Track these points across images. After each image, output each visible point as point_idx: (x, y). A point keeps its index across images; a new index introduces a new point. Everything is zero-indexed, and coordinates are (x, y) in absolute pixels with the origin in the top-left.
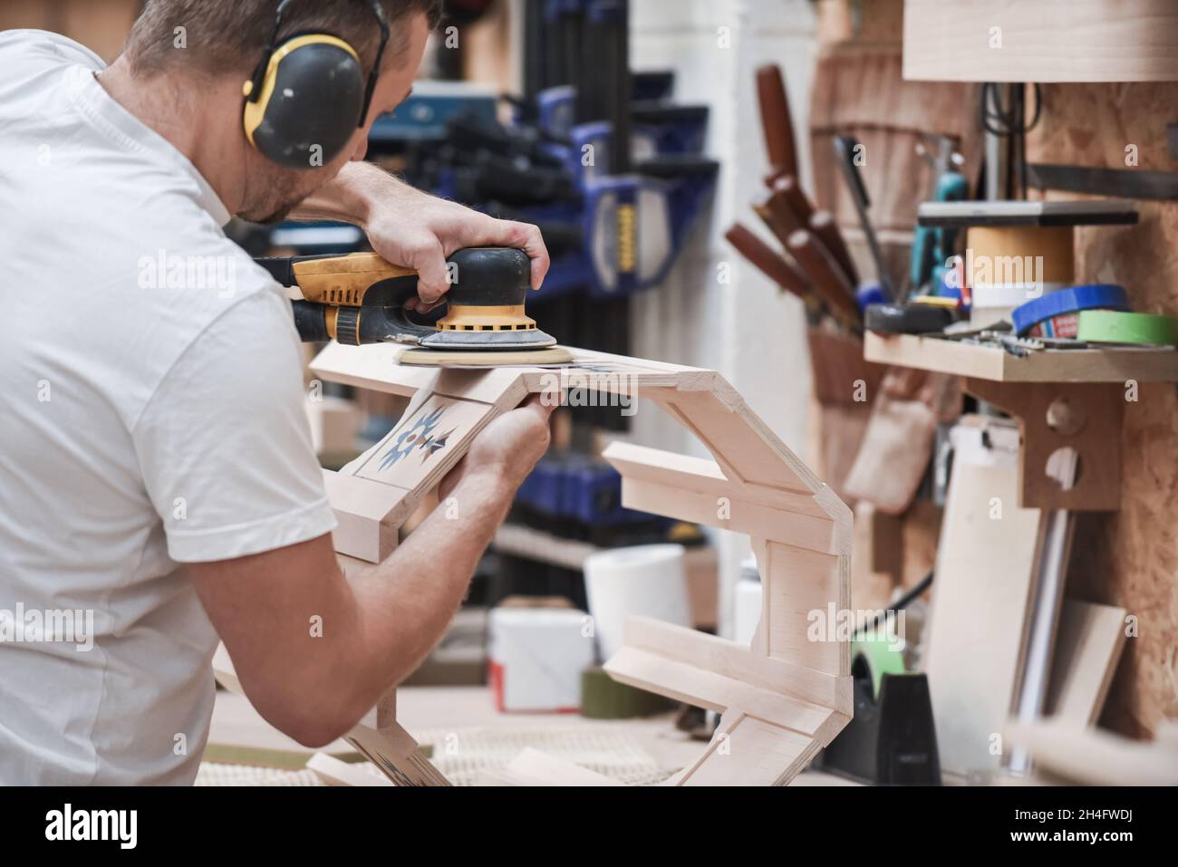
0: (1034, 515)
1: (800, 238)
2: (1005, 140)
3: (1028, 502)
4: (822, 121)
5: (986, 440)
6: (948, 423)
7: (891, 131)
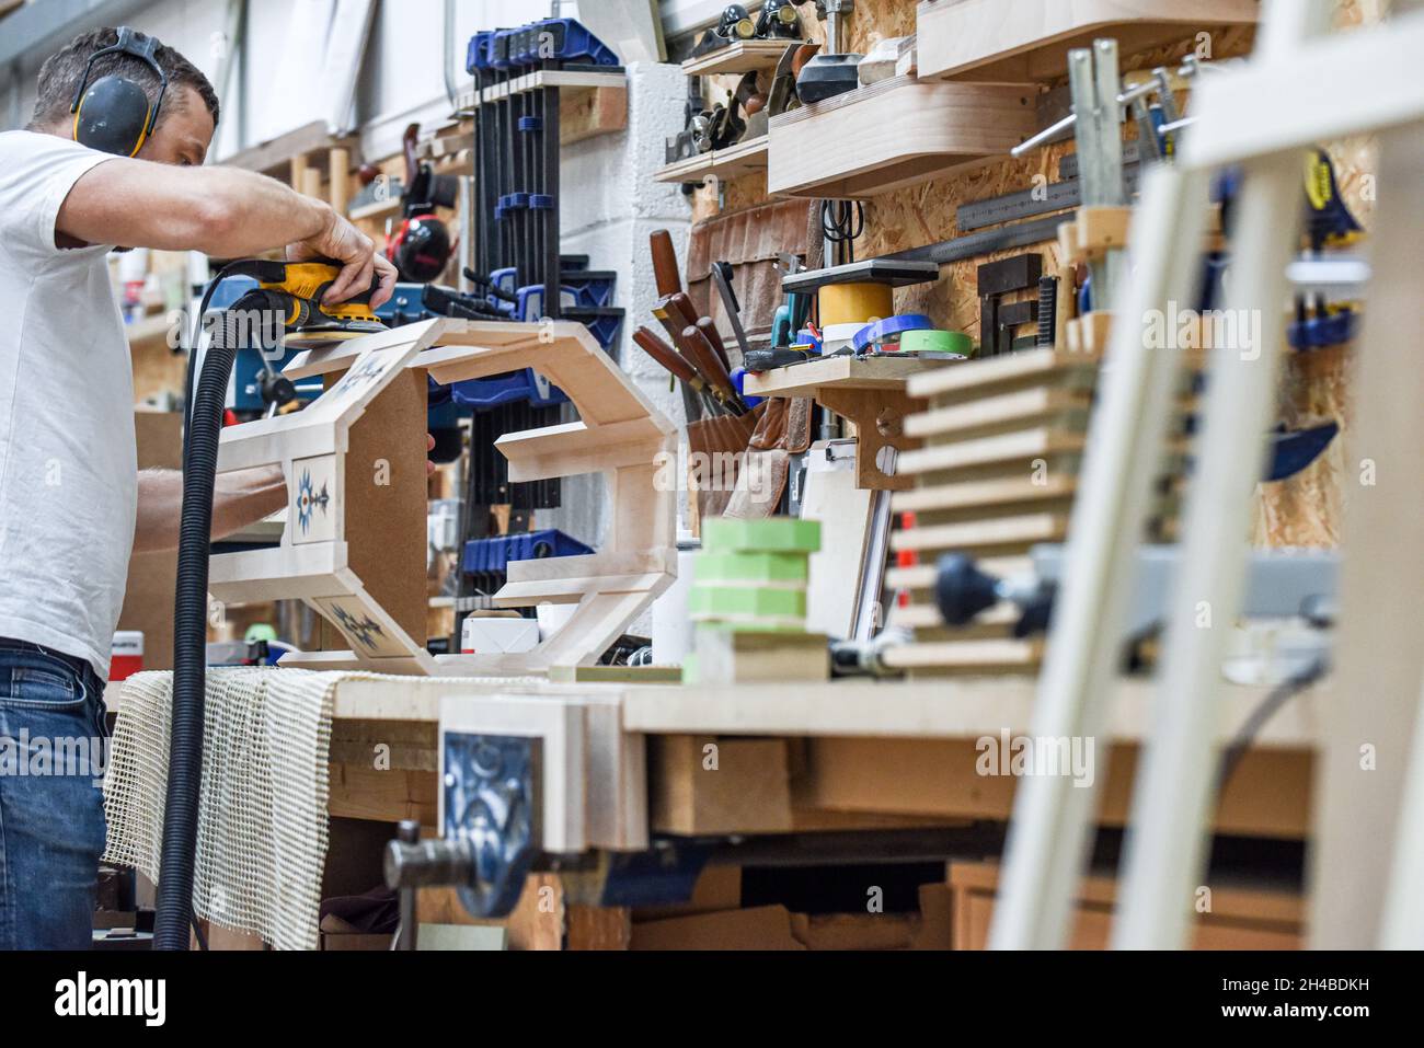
0: (868, 493)
1: (689, 331)
2: (837, 244)
3: (863, 484)
4: (699, 275)
5: (829, 455)
6: (798, 455)
7: (751, 265)
